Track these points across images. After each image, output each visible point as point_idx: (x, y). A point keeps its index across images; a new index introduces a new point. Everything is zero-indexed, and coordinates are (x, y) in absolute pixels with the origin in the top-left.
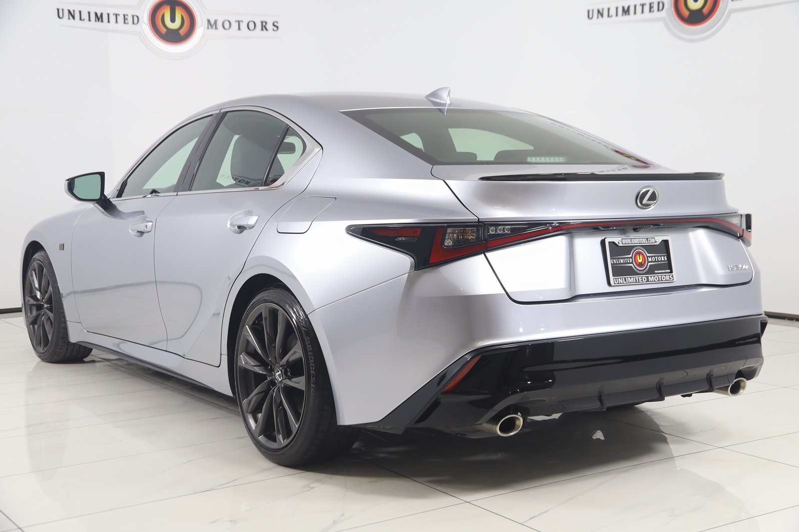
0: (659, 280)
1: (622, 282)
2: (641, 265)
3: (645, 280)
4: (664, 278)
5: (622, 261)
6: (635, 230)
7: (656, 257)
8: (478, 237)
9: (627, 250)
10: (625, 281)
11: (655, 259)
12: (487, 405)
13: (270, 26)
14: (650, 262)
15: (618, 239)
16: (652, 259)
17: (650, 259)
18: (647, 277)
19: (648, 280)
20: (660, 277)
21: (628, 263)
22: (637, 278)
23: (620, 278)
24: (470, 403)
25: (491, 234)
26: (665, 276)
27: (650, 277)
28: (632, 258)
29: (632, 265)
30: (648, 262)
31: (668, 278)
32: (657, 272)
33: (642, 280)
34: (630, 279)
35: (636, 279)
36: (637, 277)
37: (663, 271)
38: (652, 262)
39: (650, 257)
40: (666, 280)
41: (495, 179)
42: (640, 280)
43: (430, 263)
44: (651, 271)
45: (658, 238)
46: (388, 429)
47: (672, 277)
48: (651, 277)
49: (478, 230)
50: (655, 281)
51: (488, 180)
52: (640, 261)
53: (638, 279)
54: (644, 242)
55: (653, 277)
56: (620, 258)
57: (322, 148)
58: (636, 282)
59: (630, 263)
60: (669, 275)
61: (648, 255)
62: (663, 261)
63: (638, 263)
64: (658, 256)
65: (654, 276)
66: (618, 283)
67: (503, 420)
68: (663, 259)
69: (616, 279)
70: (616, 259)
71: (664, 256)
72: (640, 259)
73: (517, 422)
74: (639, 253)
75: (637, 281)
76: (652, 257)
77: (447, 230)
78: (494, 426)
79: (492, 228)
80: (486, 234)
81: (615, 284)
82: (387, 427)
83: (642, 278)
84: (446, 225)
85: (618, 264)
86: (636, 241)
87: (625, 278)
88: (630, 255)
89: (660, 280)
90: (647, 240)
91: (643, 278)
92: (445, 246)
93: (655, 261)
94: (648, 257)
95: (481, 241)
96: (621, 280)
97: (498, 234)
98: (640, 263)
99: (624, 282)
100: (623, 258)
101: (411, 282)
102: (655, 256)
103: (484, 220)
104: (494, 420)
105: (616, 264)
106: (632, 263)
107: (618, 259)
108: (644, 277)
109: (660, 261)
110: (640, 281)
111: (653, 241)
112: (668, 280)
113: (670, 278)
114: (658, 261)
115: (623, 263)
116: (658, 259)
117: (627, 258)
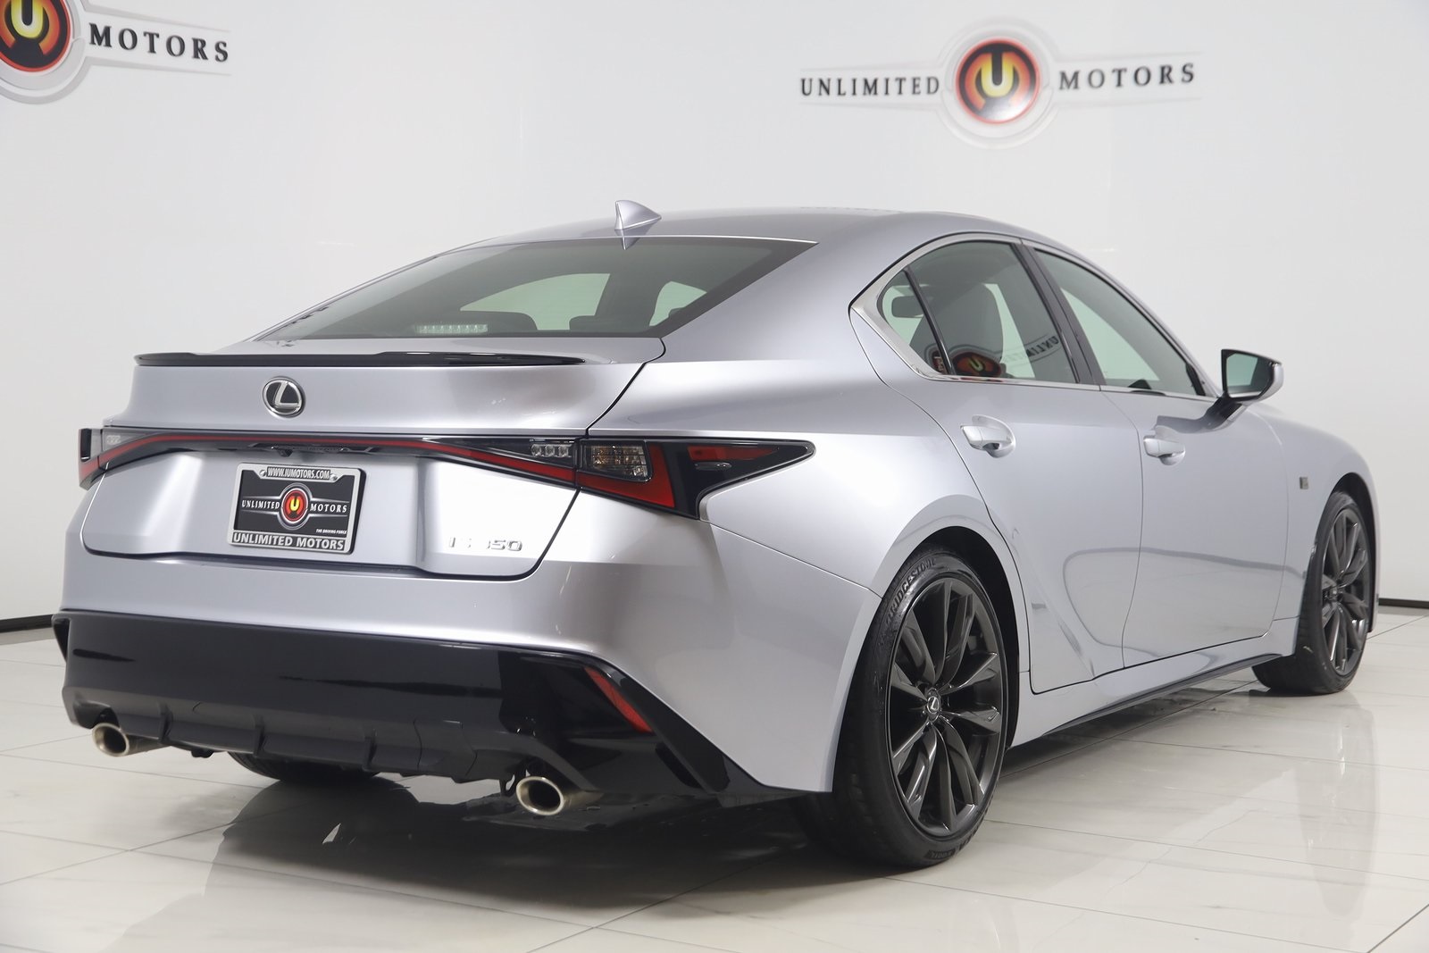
0: (315, 547)
1: (246, 541)
2: (293, 515)
3: (289, 542)
4: (325, 544)
5: (261, 505)
7: (327, 506)
9: (275, 487)
10: (253, 539)
11: (324, 507)
13: (210, 50)
14: (313, 512)
15: (259, 466)
16: (316, 507)
17: (313, 508)
18: (295, 539)
19: (294, 544)
20: (319, 541)
21: (270, 510)
22: (276, 538)
23: (246, 534)
26: (330, 540)
27: (299, 539)
28: (280, 501)
29: (277, 513)
30: (310, 512)
31: (333, 544)
32: (320, 531)
33: (284, 542)
34: (264, 537)
35: (273, 540)
36: (276, 535)
37: (332, 532)
38: (317, 512)
39: (314, 503)
40: (328, 548)
42: (280, 541)
44: (310, 528)
45: (336, 470)
47: (343, 544)
48: (302, 538)
50: (306, 547)
52: (294, 508)
53: (278, 540)
54: (309, 476)
55: (305, 540)
56: (259, 500)
58: (272, 544)
59: (274, 510)
60: (338, 541)
61: (312, 499)
62: (338, 513)
63: (289, 512)
64: (330, 504)
65: (308, 539)
66: (240, 542)
68: (339, 510)
69: (238, 533)
70: (252, 500)
71: (342, 505)
72: (295, 505)
74: (296, 495)
75: (275, 543)
76: (318, 503)
81: (233, 541)
83: (285, 539)
85: (254, 508)
86: (293, 473)
87: (254, 536)
88: (279, 495)
89: (318, 546)
90: (315, 473)
91: (287, 539)
93: (323, 512)
94: (310, 503)
96: (245, 536)
98: (292, 512)
99: (250, 541)
100: (264, 500)
102: (324, 504)
105: (250, 508)
106: (279, 510)
107: (255, 500)
108: (289, 537)
109: (332, 513)
110: (279, 543)
111: (326, 475)
112: (333, 549)
113: (337, 546)
114: (329, 512)
115: (262, 509)
116: (329, 508)
117: (272, 501)
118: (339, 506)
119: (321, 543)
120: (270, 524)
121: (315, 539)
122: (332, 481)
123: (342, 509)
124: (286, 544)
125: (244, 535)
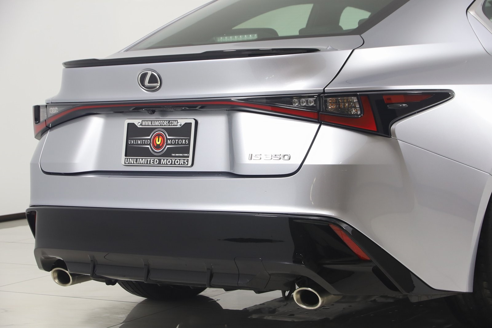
0: (171, 164)
1: (132, 163)
2: (158, 147)
3: (156, 161)
4: (177, 162)
5: (139, 142)
7: (177, 140)
9: (147, 131)
10: (136, 161)
11: (175, 142)
14: (169, 144)
15: (137, 121)
16: (171, 141)
17: (169, 142)
18: (160, 160)
19: (160, 163)
20: (173, 160)
21: (145, 144)
22: (149, 160)
23: (132, 159)
26: (180, 160)
27: (162, 160)
28: (150, 139)
29: (149, 146)
30: (167, 144)
31: (182, 162)
32: (174, 155)
33: (154, 162)
34: (142, 160)
35: (147, 161)
36: (149, 158)
37: (181, 155)
38: (171, 144)
39: (169, 139)
40: (179, 164)
42: (152, 161)
44: (168, 154)
45: (181, 120)
47: (188, 161)
48: (164, 159)
50: (167, 164)
52: (158, 143)
53: (150, 161)
54: (166, 125)
56: (138, 139)
58: (147, 163)
59: (147, 144)
60: (184, 160)
61: (168, 137)
62: (184, 144)
63: (156, 145)
64: (179, 139)
65: (167, 159)
66: (129, 163)
69: (127, 159)
70: (134, 139)
71: (185, 139)
72: (158, 141)
74: (159, 135)
76: (172, 139)
81: (125, 163)
83: (154, 161)
85: (136, 144)
86: (157, 123)
87: (137, 159)
88: (149, 136)
89: (173, 164)
90: (169, 123)
91: (155, 160)
93: (175, 144)
94: (167, 139)
96: (132, 160)
99: (135, 163)
100: (141, 139)
102: (175, 139)
105: (134, 144)
106: (150, 144)
107: (136, 139)
108: (156, 159)
109: (180, 144)
110: (151, 163)
111: (175, 123)
112: (182, 164)
113: (184, 163)
114: (178, 144)
115: (140, 144)
116: (178, 142)
117: (145, 139)
118: (184, 141)
119: (175, 161)
120: (146, 153)
121: (171, 159)
122: (179, 126)
123: (185, 142)
124: (155, 163)
125: (131, 159)
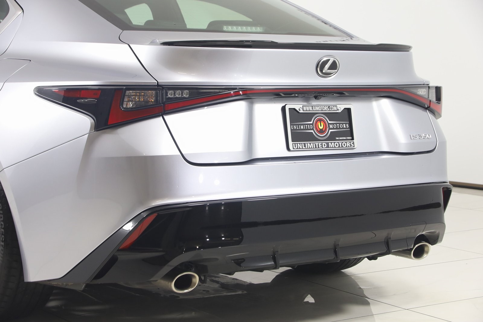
0: (339, 147)
1: (301, 148)
2: (321, 131)
3: (325, 145)
4: (344, 145)
5: (302, 127)
6: (316, 98)
7: (338, 125)
8: (156, 100)
9: (308, 116)
10: (305, 146)
11: (337, 126)
12: (162, 262)
14: (331, 129)
15: (298, 105)
16: (333, 126)
17: (331, 126)
18: (328, 144)
19: (328, 146)
20: (340, 143)
21: (308, 129)
22: (317, 144)
23: (300, 144)
24: (145, 260)
25: (169, 98)
26: (346, 142)
27: (330, 144)
28: (312, 124)
29: (312, 131)
30: (330, 129)
31: (348, 144)
32: (338, 138)
33: (322, 146)
34: (310, 144)
35: (316, 145)
36: (317, 143)
37: (344, 138)
38: (333, 129)
39: (331, 124)
40: (346, 147)
41: (176, 44)
42: (320, 145)
43: (109, 124)
44: (333, 137)
45: (340, 106)
46: (70, 285)
47: (353, 143)
48: (331, 143)
49: (157, 94)
50: (335, 147)
51: (169, 45)
52: (321, 128)
53: (318, 145)
54: (326, 110)
55: (333, 144)
56: (300, 125)
57: (23, 11)
58: (316, 148)
59: (310, 129)
60: (350, 142)
61: (329, 122)
63: (319, 130)
64: (339, 124)
65: (334, 143)
66: (297, 148)
67: (178, 277)
68: (345, 127)
69: (295, 144)
70: (296, 125)
71: (346, 124)
72: (321, 126)
73: (194, 280)
74: (320, 120)
75: (317, 147)
76: (333, 124)
77: (125, 92)
78: (169, 283)
79: (170, 92)
80: (164, 97)
81: (294, 149)
82: (70, 284)
83: (322, 144)
84: (124, 87)
85: (299, 130)
86: (317, 108)
87: (305, 144)
88: (311, 121)
89: (341, 146)
90: (329, 108)
91: (323, 144)
92: (123, 108)
93: (337, 128)
94: (329, 124)
95: (160, 104)
96: (300, 145)
97: (177, 98)
98: (320, 129)
99: (303, 147)
100: (303, 124)
101: (91, 142)
102: (336, 124)
103: (163, 84)
104: (169, 276)
105: (296, 129)
106: (313, 129)
107: (298, 125)
109: (342, 128)
110: (320, 147)
111: (335, 108)
112: (349, 147)
113: (351, 145)
114: (340, 128)
115: (303, 129)
116: (339, 126)
117: (308, 124)
118: (344, 125)
119: (342, 144)
120: (310, 138)
121: (338, 142)
122: (340, 111)
123: (346, 126)
124: (324, 147)
125: (298, 144)
